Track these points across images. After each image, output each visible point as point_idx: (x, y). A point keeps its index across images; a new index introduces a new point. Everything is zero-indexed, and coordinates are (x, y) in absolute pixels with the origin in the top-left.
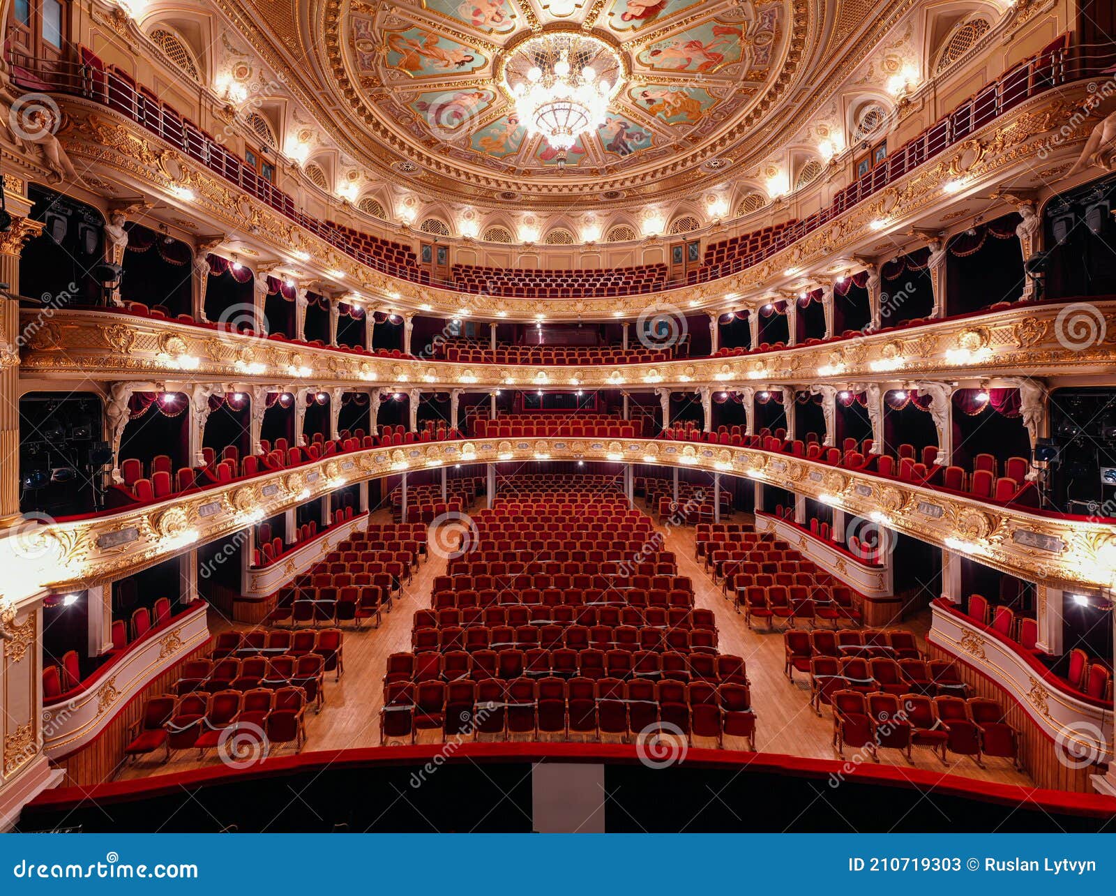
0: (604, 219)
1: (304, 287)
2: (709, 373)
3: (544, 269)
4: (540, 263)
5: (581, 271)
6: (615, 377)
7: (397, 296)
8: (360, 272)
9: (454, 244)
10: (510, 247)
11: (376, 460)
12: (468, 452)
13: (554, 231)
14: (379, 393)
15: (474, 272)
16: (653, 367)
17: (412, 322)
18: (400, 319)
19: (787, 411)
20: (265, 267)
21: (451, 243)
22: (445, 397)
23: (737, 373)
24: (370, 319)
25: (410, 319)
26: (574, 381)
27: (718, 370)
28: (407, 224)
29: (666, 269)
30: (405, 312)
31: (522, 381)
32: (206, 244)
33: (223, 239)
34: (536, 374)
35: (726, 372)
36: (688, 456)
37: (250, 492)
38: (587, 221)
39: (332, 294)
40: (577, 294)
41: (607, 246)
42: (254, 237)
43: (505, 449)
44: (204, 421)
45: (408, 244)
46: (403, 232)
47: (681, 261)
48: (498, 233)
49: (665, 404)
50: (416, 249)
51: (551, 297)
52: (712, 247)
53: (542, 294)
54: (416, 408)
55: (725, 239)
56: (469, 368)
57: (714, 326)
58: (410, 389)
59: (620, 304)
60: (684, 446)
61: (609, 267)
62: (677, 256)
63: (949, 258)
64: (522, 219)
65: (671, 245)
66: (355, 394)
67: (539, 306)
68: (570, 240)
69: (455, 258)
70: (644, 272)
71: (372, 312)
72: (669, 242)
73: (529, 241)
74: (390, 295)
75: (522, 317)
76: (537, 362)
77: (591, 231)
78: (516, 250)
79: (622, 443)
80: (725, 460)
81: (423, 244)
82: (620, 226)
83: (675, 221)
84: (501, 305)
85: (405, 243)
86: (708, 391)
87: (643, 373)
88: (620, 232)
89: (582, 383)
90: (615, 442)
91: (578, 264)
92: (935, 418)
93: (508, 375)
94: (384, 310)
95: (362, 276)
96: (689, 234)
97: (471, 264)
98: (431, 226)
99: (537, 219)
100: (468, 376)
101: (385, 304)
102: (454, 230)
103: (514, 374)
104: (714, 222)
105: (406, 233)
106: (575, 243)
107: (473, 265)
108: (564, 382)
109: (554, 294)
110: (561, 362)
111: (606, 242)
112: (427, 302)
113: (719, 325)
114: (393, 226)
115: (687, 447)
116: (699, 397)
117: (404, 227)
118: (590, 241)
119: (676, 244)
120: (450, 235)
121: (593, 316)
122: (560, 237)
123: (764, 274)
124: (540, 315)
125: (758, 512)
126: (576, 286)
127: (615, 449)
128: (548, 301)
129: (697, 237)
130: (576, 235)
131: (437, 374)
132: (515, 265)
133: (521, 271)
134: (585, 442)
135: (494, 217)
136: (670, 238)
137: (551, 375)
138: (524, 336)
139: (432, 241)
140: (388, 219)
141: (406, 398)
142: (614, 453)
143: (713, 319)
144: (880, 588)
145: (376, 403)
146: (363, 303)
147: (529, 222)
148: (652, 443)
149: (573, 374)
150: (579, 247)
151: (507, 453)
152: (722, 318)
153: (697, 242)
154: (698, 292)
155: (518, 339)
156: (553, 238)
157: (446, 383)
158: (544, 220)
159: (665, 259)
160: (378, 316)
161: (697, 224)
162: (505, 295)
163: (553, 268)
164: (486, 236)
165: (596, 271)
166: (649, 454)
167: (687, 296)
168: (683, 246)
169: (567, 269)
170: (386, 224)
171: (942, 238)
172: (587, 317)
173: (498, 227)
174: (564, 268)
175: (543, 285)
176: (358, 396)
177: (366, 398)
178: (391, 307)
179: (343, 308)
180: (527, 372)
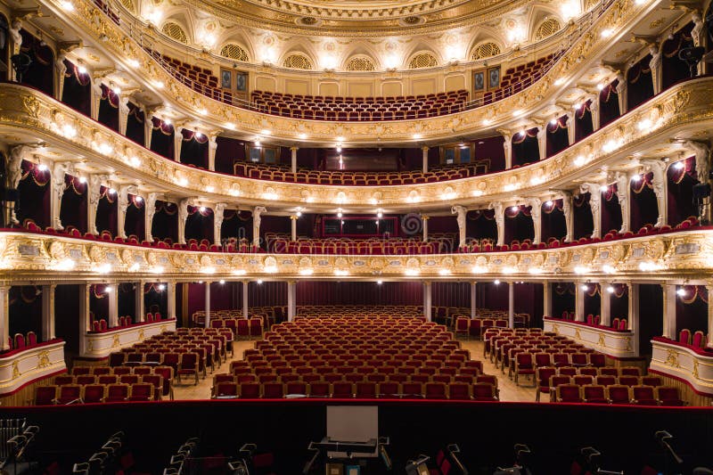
0: (405, 45)
1: (127, 96)
2: (499, 186)
3: (344, 96)
4: (341, 90)
5: (382, 99)
6: (413, 196)
7: (204, 112)
8: (173, 85)
9: (253, 70)
10: (310, 73)
11: (186, 261)
12: (270, 267)
13: (355, 57)
14: (187, 204)
15: (274, 98)
16: (449, 185)
17: (216, 141)
18: (205, 138)
19: (566, 215)
20: (100, 73)
21: (250, 69)
22: (248, 216)
23: (523, 183)
24: (178, 135)
25: (214, 138)
26: (373, 201)
27: (507, 183)
28: (208, 49)
29: (467, 94)
30: (209, 131)
31: (322, 201)
32: (65, 49)
33: (78, 44)
34: (336, 193)
35: (514, 183)
36: (479, 266)
37: (99, 251)
38: (389, 47)
39: (147, 107)
40: (377, 118)
41: (409, 72)
42: (102, 44)
43: (305, 265)
44: (62, 193)
45: (209, 69)
46: (203, 57)
47: (482, 87)
48: (297, 60)
49: (462, 222)
50: (216, 73)
51: (351, 120)
52: (510, 71)
53: (343, 118)
54: (220, 223)
55: (523, 63)
56: (271, 186)
57: (508, 145)
58: (215, 205)
59: (419, 127)
60: (477, 257)
61: (411, 94)
62: (479, 82)
63: (663, 59)
64: (321, 45)
65: (473, 71)
66: (166, 203)
67: (340, 129)
68: (371, 67)
69: (254, 84)
70: (446, 97)
71: (180, 129)
72: (470, 68)
73: (329, 68)
74: (198, 111)
75: (322, 139)
76: (337, 183)
77: (393, 56)
78: (316, 77)
79: (419, 259)
80: (513, 264)
81: (223, 69)
82: (423, 52)
83: (476, 46)
84: (302, 127)
85: (206, 68)
86: (501, 207)
87: (439, 191)
88: (422, 59)
89: (381, 202)
90: (413, 259)
91: (380, 91)
92: (655, 190)
93: (308, 194)
94: (190, 127)
95: (175, 90)
96: (492, 60)
97: (271, 91)
98: (231, 51)
99: (337, 45)
100: (270, 193)
101: (193, 120)
102: (253, 57)
103: (315, 194)
104: (513, 47)
105: (207, 57)
106: (376, 70)
107: (273, 92)
108: (363, 202)
109: (354, 118)
110: (361, 183)
111: (407, 69)
112: (232, 121)
113: (512, 144)
114: (194, 51)
115: (479, 258)
116: (493, 212)
117: (204, 52)
118: (391, 68)
119: (477, 70)
120: (250, 61)
121: (392, 139)
122: (360, 64)
123: (544, 88)
124: (340, 138)
125: (546, 318)
126: (376, 110)
127: (412, 265)
128: (348, 124)
129: (497, 63)
130: (376, 61)
131: (241, 188)
132: (316, 92)
133: (321, 98)
134: (384, 260)
135: (293, 43)
136: (472, 64)
137: (351, 195)
138: (325, 161)
139: (231, 66)
140: (189, 44)
141: (210, 213)
142: (411, 269)
143: (507, 138)
144: (627, 349)
145: (184, 215)
146: (172, 119)
147: (330, 48)
148: (448, 257)
149: (372, 194)
150: (380, 74)
151: (307, 268)
152: (516, 138)
153: (498, 68)
154: (491, 112)
155: (319, 164)
156: (355, 65)
157: (249, 199)
158: (344, 46)
159: (467, 85)
160: (186, 133)
161: (498, 50)
162: (306, 118)
163: (354, 95)
164: (286, 62)
165: (398, 98)
166: (444, 268)
167: (481, 116)
168: (485, 73)
169: (368, 96)
170: (188, 48)
171: (659, 43)
172: (385, 139)
173: (298, 53)
174: (365, 96)
175: (343, 110)
176: (169, 205)
177: (175, 208)
178: (198, 125)
179: (156, 121)
180: (327, 192)
